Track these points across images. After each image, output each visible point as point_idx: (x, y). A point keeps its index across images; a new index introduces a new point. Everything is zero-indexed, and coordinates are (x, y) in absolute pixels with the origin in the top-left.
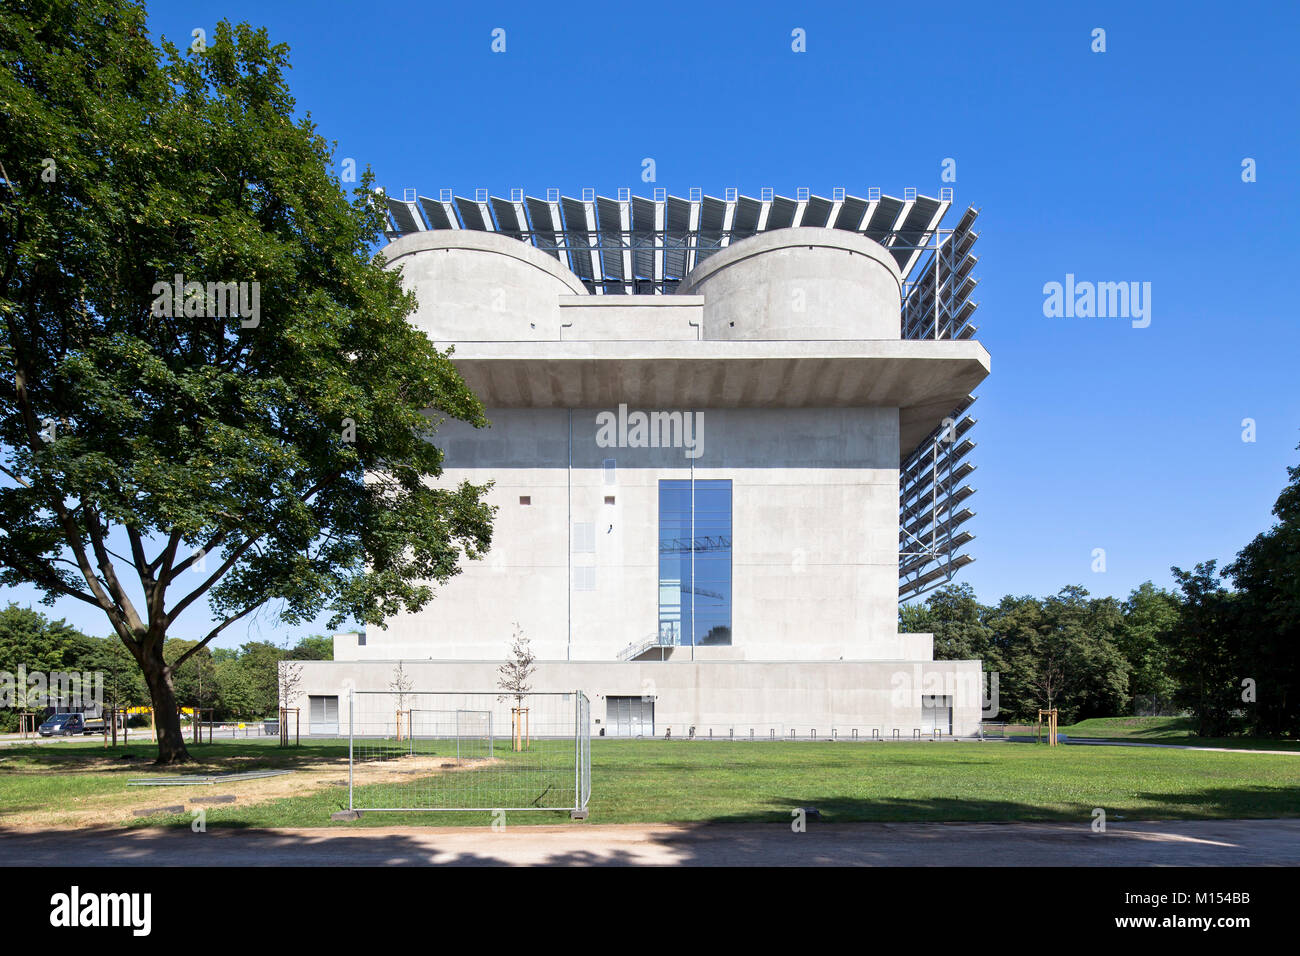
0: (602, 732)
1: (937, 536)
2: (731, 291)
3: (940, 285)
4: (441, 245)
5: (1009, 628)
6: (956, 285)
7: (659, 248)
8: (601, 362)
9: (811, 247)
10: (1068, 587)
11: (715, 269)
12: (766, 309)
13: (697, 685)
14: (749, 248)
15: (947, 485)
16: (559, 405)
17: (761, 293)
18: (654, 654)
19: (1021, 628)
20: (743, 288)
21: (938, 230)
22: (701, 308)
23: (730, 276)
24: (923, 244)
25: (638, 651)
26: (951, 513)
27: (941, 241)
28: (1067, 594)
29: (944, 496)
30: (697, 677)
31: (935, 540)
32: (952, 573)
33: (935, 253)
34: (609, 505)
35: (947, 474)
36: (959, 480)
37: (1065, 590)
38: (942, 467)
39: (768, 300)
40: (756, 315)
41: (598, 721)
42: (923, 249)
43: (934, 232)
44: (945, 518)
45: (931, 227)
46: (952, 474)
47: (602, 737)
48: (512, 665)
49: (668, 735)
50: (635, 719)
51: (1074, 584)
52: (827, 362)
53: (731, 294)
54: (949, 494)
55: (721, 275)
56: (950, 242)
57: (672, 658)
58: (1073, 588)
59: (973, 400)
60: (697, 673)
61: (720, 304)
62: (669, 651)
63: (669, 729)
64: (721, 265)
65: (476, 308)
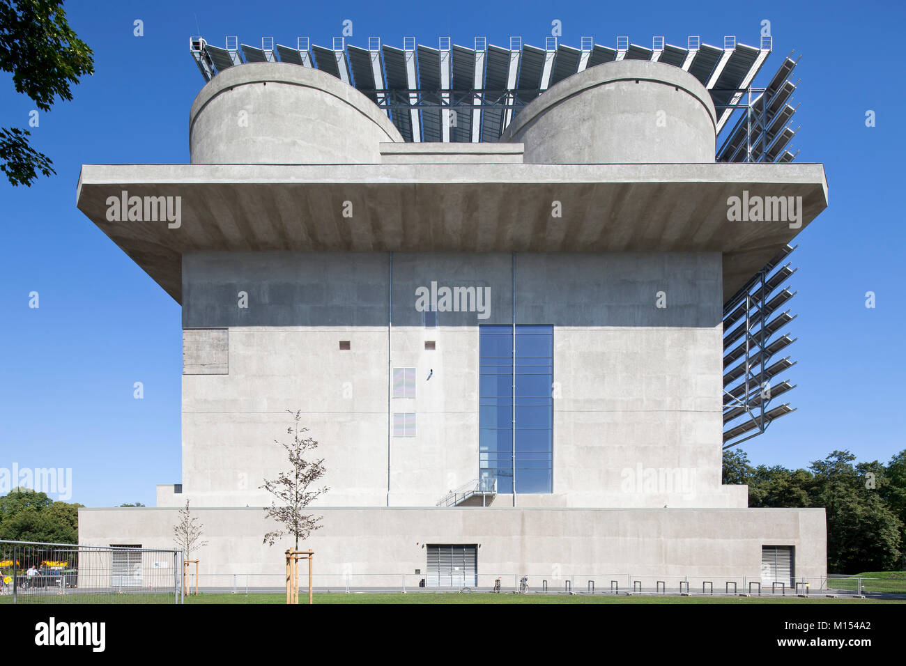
0: (422, 584)
1: (750, 388)
2: (552, 133)
3: (752, 144)
4: (258, 78)
5: (781, 489)
6: (768, 141)
7: (477, 107)
8: (421, 185)
9: (637, 81)
10: (835, 452)
11: (536, 113)
12: (590, 146)
13: (523, 532)
14: (572, 86)
15: (759, 338)
16: (379, 247)
17: (584, 130)
18: (475, 500)
19: (793, 489)
20: (567, 128)
21: (750, 89)
22: (522, 155)
23: (552, 118)
24: (735, 103)
25: (460, 499)
26: (763, 365)
27: (752, 101)
28: (834, 459)
29: (756, 349)
30: (523, 525)
31: (748, 392)
32: (765, 425)
33: (747, 111)
34: (430, 352)
35: (758, 327)
36: (771, 333)
37: (832, 455)
38: (754, 319)
39: (593, 137)
40: (579, 153)
41: (418, 572)
42: (734, 108)
43: (745, 91)
44: (757, 370)
45: (743, 86)
46: (764, 328)
47: (422, 590)
48: (286, 481)
49: (498, 587)
50: (457, 569)
51: (839, 450)
52: (661, 186)
53: (553, 136)
54: (761, 347)
55: (542, 120)
56: (761, 100)
57: (494, 504)
58: (841, 453)
59: (790, 250)
60: (523, 520)
61: (541, 149)
62: (490, 498)
63: (498, 581)
64: (543, 108)
65: (294, 143)
